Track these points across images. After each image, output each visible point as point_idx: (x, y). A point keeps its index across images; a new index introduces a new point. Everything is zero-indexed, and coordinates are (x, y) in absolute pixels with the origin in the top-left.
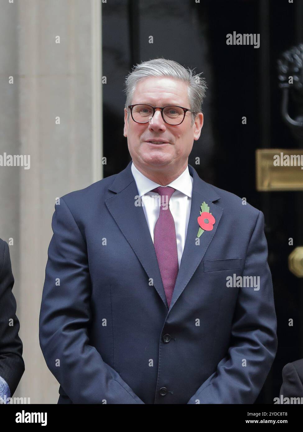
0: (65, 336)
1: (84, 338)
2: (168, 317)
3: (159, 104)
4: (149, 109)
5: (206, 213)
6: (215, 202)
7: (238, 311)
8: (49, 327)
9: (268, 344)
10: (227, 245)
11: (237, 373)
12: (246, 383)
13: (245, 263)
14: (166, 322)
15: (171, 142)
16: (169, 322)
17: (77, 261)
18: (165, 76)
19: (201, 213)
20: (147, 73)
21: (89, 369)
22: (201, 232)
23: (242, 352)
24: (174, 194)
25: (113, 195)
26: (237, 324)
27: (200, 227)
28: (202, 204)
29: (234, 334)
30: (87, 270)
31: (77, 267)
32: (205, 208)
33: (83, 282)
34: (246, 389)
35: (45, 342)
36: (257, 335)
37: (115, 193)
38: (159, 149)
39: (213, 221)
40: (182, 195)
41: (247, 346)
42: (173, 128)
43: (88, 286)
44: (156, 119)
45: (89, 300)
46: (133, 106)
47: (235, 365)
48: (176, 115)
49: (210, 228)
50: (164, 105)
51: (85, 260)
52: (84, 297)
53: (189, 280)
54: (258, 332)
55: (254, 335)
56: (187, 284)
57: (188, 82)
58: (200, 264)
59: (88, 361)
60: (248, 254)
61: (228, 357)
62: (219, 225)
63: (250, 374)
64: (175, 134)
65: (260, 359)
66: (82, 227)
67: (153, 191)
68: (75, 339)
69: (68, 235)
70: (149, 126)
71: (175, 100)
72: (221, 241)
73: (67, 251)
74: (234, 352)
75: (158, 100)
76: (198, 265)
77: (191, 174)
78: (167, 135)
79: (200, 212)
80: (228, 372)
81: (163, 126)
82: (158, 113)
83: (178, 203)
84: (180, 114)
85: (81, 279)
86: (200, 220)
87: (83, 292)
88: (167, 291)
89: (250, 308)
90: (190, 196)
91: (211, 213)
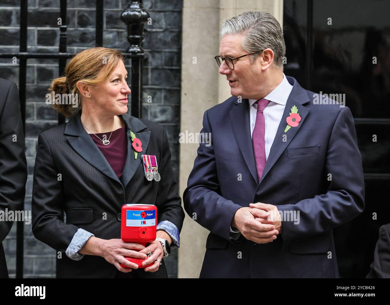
6: (305, 105)
22: (288, 128)
27: (288, 124)
28: (293, 107)
37: (237, 105)
53: (274, 163)
56: (272, 166)
58: (284, 151)
72: (304, 134)
76: (282, 152)
90: (285, 105)
91: (298, 114)
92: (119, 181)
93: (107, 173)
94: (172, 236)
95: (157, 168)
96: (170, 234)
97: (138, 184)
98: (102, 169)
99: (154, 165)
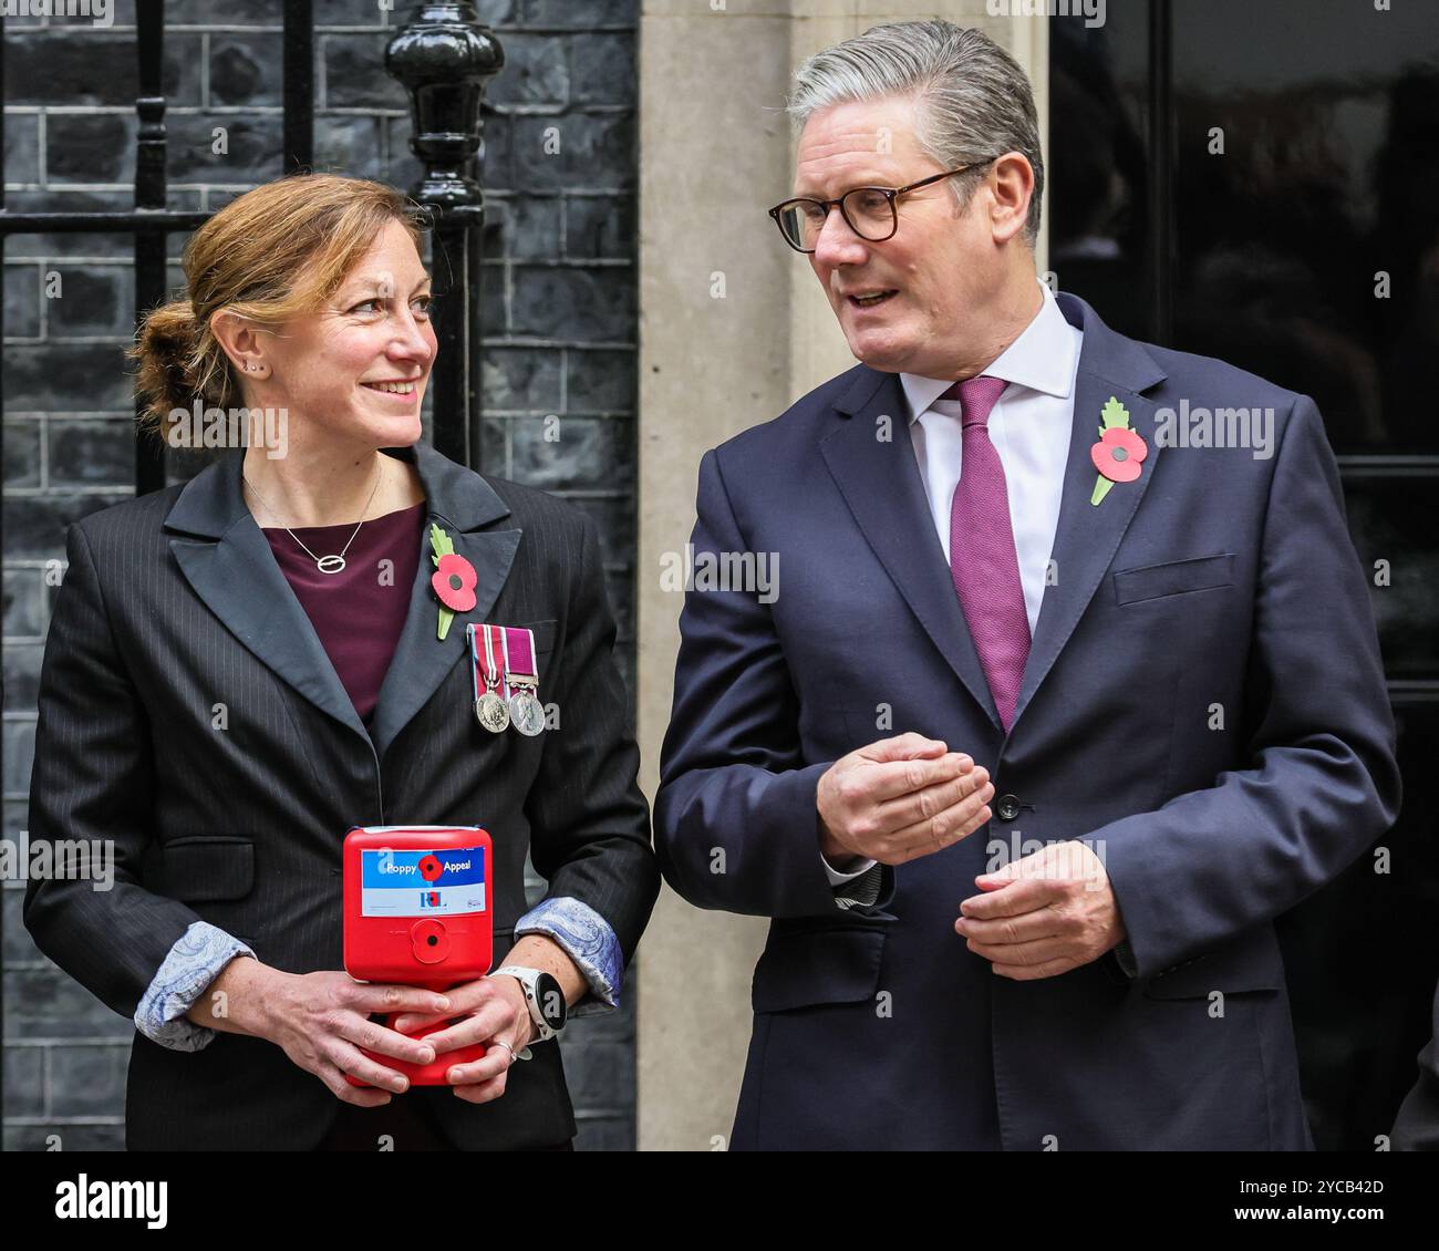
2: (1008, 746)
3: (832, 192)
5: (1118, 430)
6: (1144, 393)
14: (1003, 761)
16: (1011, 758)
19: (1102, 432)
22: (1102, 489)
25: (842, 423)
27: (1100, 473)
28: (1106, 404)
32: (1115, 415)
37: (848, 417)
39: (1139, 450)
40: (1031, 392)
49: (1131, 473)
50: (840, 191)
53: (1070, 633)
56: (1063, 645)
58: (1102, 583)
62: (1157, 462)
67: (944, 396)
72: (1167, 509)
75: (825, 182)
76: (1095, 588)
79: (1100, 428)
82: (833, 217)
86: (1099, 454)
91: (1134, 430)
92: (360, 729)
93: (312, 693)
94: (585, 962)
96: (577, 953)
97: (442, 742)
98: (294, 675)
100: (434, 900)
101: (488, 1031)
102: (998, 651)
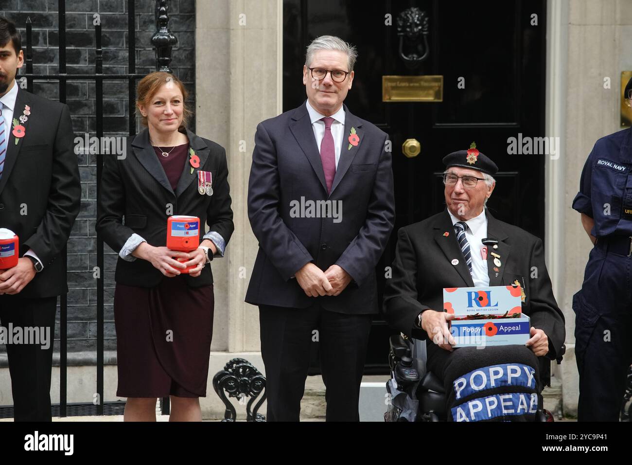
0: (263, 213)
1: (275, 215)
3: (330, 68)
4: (323, 71)
5: (354, 134)
6: (359, 127)
7: (372, 197)
8: (255, 205)
9: (390, 219)
10: (367, 155)
11: (371, 238)
12: (378, 245)
13: (378, 167)
15: (336, 92)
17: (271, 163)
18: (334, 49)
19: (350, 134)
20: (321, 46)
21: (277, 236)
22: (350, 147)
23: (376, 224)
24: (334, 122)
25: (294, 122)
26: (373, 204)
27: (350, 143)
28: (351, 129)
29: (370, 211)
30: (277, 169)
31: (271, 167)
32: (353, 131)
33: (274, 177)
34: (379, 248)
35: (251, 216)
36: (384, 214)
37: (296, 121)
38: (329, 96)
39: (358, 139)
40: (338, 122)
41: (378, 221)
42: (337, 84)
43: (277, 180)
44: (328, 78)
45: (278, 188)
46: (313, 69)
47: (371, 233)
48: (339, 75)
49: (356, 144)
50: (333, 69)
51: (275, 163)
52: (274, 187)
54: (385, 212)
55: (382, 214)
56: (341, 179)
57: (347, 52)
59: (277, 230)
60: (380, 162)
61: (366, 226)
62: (361, 142)
63: (381, 239)
64: (338, 87)
65: (386, 230)
66: (274, 142)
67: (320, 120)
68: (270, 214)
69: (264, 146)
70: (323, 82)
71: (340, 66)
72: (363, 152)
73: (265, 157)
74: (369, 223)
75: (329, 66)
76: (349, 167)
77: (344, 110)
78: (334, 88)
80: (367, 237)
81: (332, 83)
82: (329, 74)
83: (336, 127)
84: (342, 74)
85: (273, 175)
86: (350, 139)
87: (274, 183)
88: (328, 184)
89: (381, 196)
90: (344, 123)
91: (357, 135)
92: (173, 192)
93: (163, 184)
94: (218, 246)
95: (211, 184)
99: (208, 180)
100: (187, 233)
101: (198, 262)
102: (328, 178)
